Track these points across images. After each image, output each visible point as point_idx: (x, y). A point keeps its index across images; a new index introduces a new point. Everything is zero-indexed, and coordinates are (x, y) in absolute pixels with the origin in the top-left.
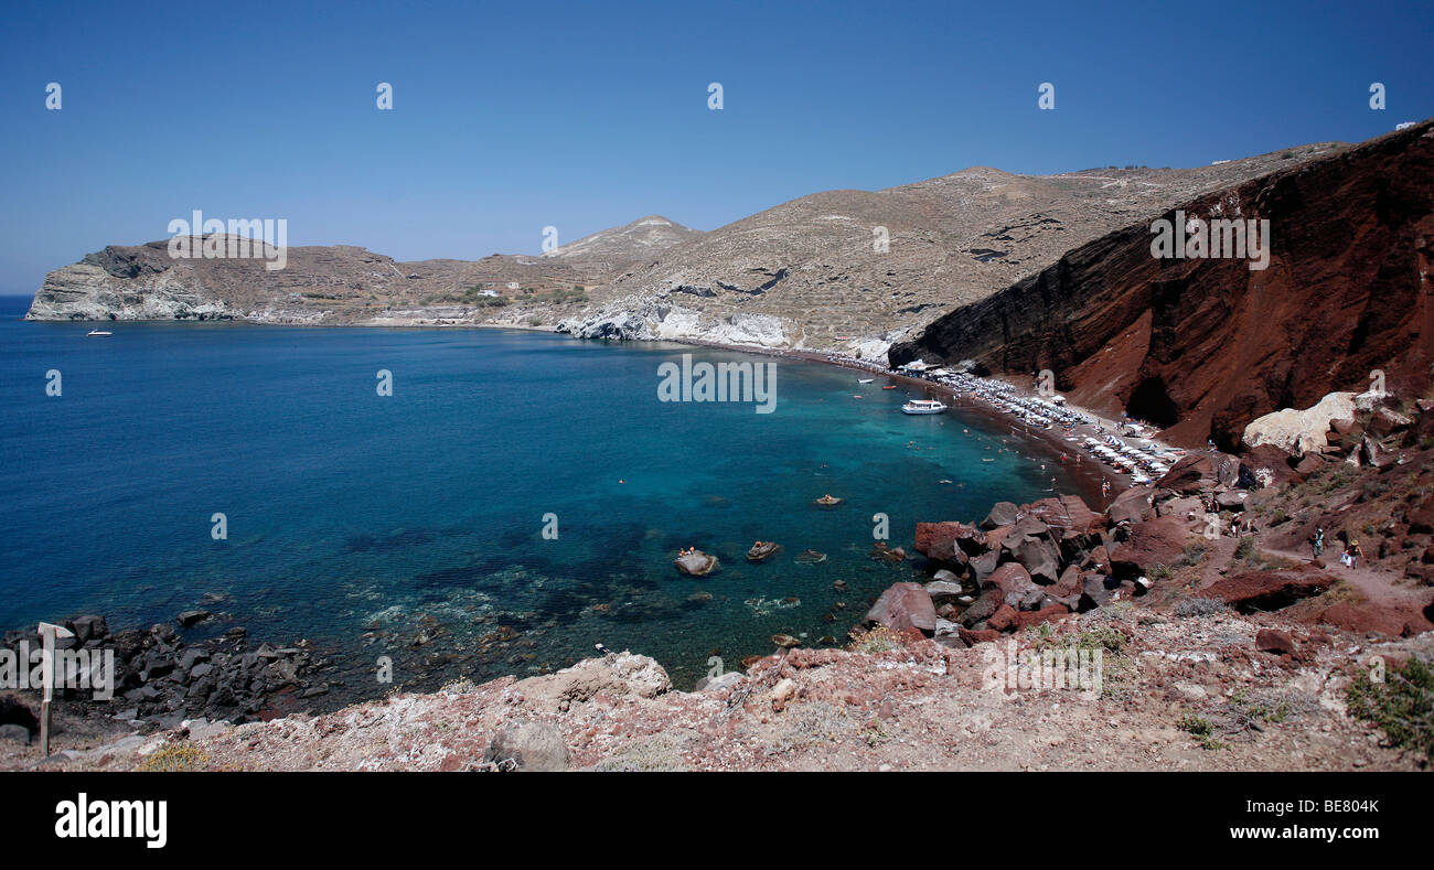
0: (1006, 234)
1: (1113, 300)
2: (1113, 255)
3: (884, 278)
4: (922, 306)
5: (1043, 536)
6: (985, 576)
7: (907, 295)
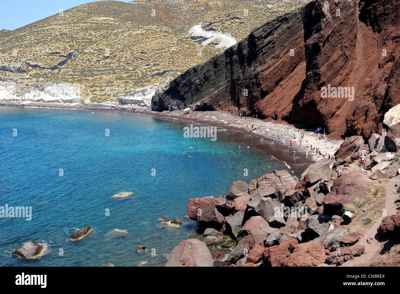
0: (210, 27)
1: (281, 58)
2: (279, 31)
3: (139, 55)
4: (164, 72)
5: (273, 196)
6: (237, 228)
7: (155, 65)
